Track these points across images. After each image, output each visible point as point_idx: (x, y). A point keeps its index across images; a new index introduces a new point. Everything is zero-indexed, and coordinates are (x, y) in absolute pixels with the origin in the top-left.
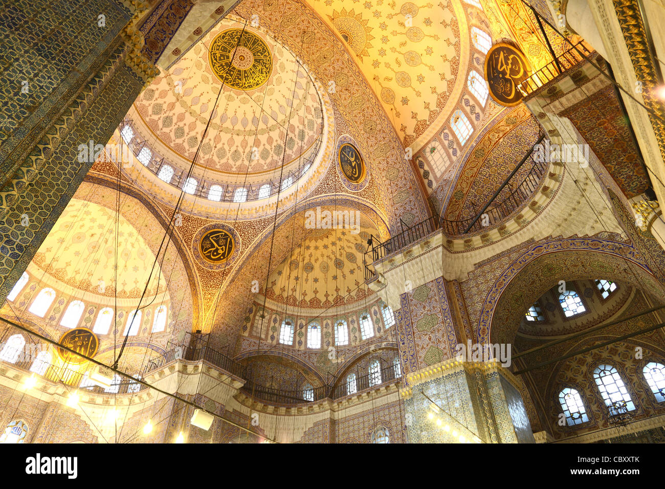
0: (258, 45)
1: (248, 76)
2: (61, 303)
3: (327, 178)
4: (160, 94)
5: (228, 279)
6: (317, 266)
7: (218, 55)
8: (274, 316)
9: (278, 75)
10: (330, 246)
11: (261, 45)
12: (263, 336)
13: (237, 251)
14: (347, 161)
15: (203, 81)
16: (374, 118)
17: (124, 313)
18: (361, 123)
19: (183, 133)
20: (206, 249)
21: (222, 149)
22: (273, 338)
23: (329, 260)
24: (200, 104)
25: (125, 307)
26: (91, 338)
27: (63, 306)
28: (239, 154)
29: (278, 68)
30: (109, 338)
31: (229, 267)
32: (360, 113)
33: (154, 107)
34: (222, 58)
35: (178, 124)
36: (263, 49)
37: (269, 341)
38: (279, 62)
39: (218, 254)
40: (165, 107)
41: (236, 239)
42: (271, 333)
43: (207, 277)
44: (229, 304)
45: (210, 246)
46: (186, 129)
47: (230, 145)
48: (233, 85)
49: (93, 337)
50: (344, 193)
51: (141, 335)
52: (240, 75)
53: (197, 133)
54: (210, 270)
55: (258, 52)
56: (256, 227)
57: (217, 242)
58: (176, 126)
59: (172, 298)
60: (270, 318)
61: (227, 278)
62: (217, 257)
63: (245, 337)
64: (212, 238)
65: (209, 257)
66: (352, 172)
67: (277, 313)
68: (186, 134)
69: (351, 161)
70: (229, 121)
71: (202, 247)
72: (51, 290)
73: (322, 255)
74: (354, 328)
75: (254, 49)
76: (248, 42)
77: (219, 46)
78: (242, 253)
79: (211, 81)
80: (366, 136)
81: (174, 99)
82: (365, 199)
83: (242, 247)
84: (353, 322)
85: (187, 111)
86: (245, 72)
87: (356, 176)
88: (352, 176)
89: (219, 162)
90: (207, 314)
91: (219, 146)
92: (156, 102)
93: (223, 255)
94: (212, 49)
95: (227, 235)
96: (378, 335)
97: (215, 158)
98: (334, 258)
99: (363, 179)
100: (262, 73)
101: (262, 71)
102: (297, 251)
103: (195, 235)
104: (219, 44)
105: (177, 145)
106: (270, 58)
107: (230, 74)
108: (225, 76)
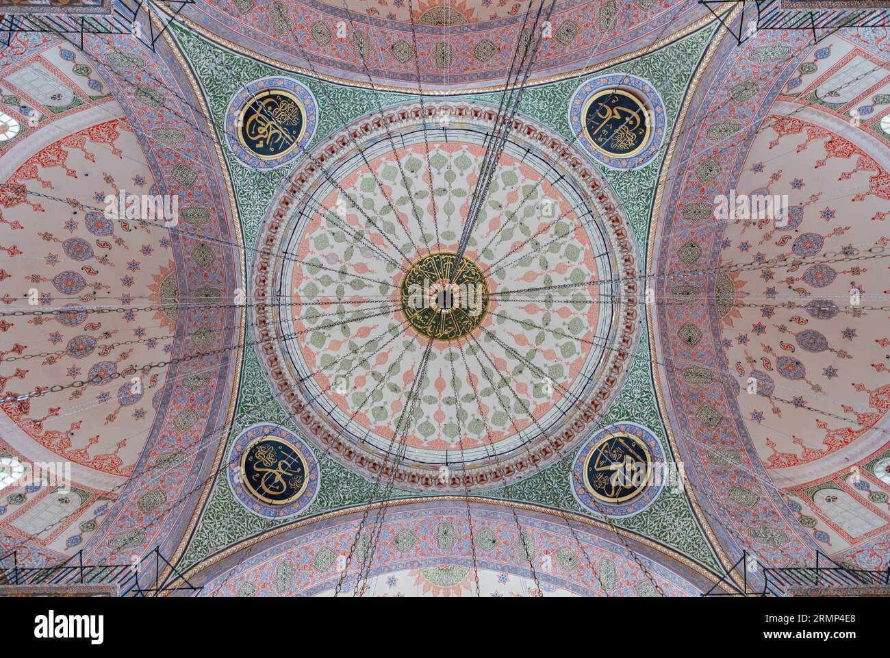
10: (770, 302)
24: (448, 385)
35: (442, 423)
53: (473, 415)
58: (442, 427)
75: (445, 272)
85: (440, 405)
94: (408, 317)
106: (467, 261)
107: (449, 325)
108: (446, 332)
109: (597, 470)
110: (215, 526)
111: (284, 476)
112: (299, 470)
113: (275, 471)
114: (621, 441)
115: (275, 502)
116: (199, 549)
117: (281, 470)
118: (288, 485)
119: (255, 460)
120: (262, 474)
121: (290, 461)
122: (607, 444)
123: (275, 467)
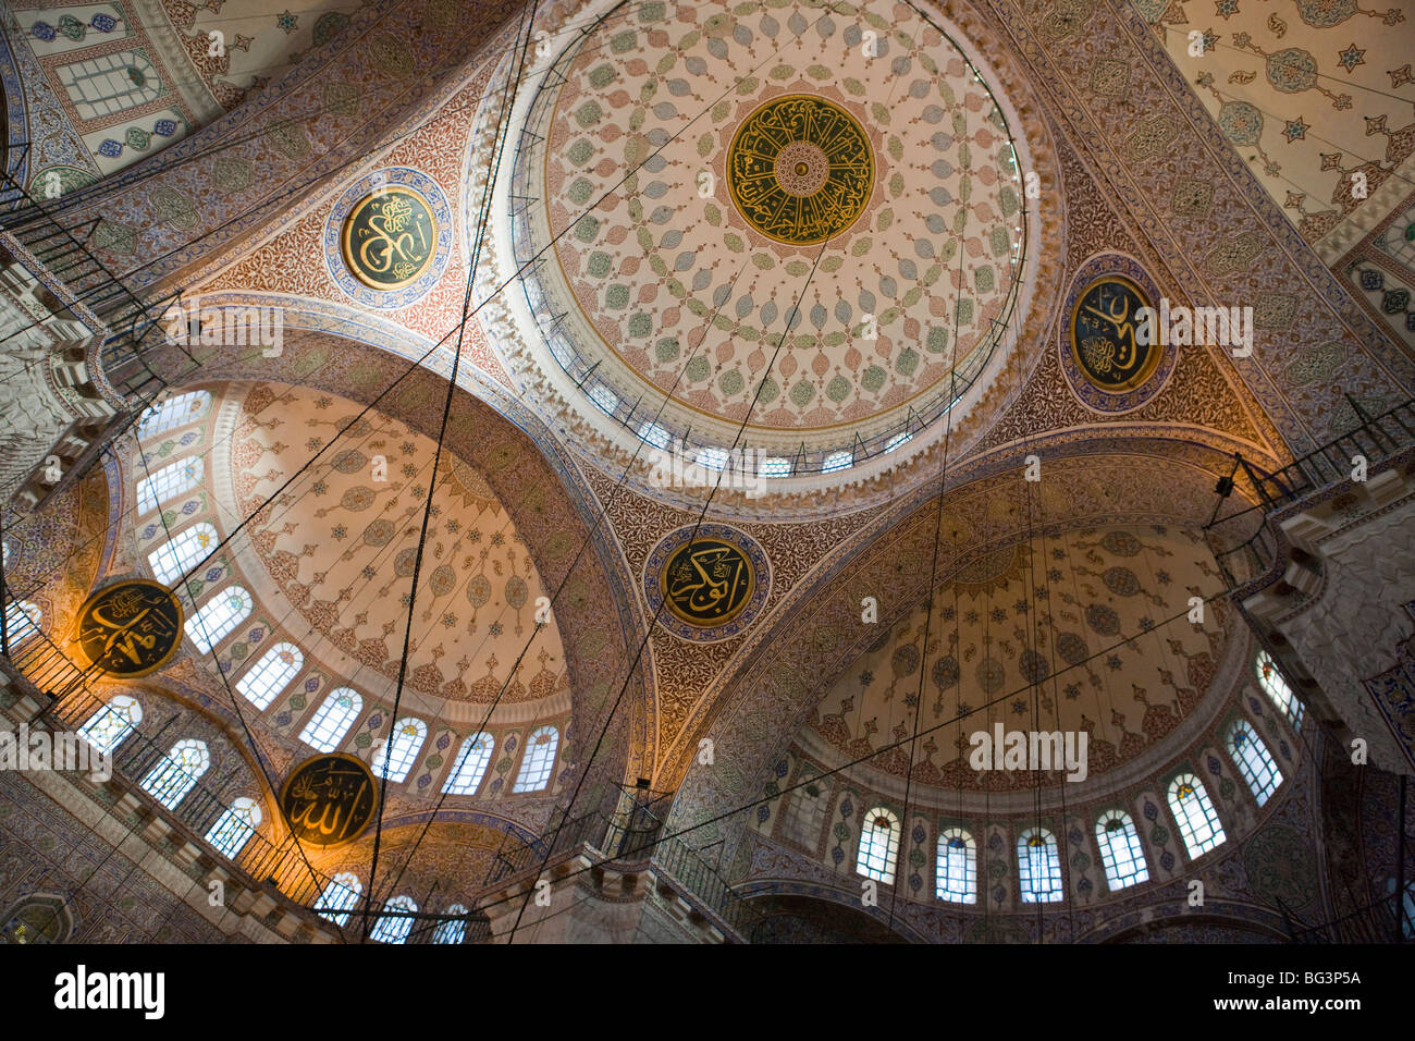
0: (843, 135)
1: (810, 212)
2: (312, 686)
3: (1028, 398)
4: (610, 234)
5: (732, 666)
6: (969, 669)
7: (749, 161)
8: (843, 796)
9: (884, 206)
10: (1011, 612)
11: (852, 134)
12: (813, 846)
13: (760, 597)
14: (1101, 327)
15: (707, 218)
16: (1206, 173)
17: (452, 736)
18: (1162, 190)
19: (648, 328)
20: (680, 585)
21: (735, 374)
22: (838, 855)
23: (1006, 656)
24: (694, 270)
25: (455, 723)
26: (364, 785)
27: (315, 694)
28: (775, 388)
29: (887, 189)
30: (405, 793)
31: (735, 636)
32: (1160, 163)
33: (592, 259)
34: (756, 168)
35: (641, 305)
36: (855, 145)
37: (829, 862)
38: (891, 172)
39: (709, 600)
40: (617, 263)
41: (760, 568)
42: (833, 841)
43: (674, 655)
44: (729, 733)
45: (689, 577)
46: (657, 321)
47: (754, 368)
48: (774, 232)
49: (369, 786)
50: (1085, 425)
51: (486, 796)
52: (793, 209)
53: (680, 333)
54: (685, 641)
55: (840, 153)
56: (816, 539)
57: (709, 569)
58: (635, 311)
59: (576, 704)
60: (833, 800)
61: (728, 664)
62: (705, 608)
63: (764, 838)
64: (696, 558)
65: (685, 606)
66: (1116, 358)
67: (852, 787)
68: (654, 332)
69: (1112, 327)
70: (756, 312)
71: (670, 579)
72: (295, 650)
73: (987, 640)
74: (1080, 855)
75: (833, 146)
76: (822, 126)
77: (754, 138)
78: (772, 602)
79: (725, 221)
80: (1180, 221)
81: (638, 252)
82: (1161, 423)
83: (775, 587)
84: (1076, 836)
85: (662, 281)
86: (806, 201)
87: (1129, 366)
88: (1114, 369)
89: (724, 401)
90: (668, 753)
91: (728, 366)
92: (599, 249)
93: (723, 603)
94: (737, 145)
95: (739, 555)
96: (1163, 875)
97: (717, 392)
98: (1019, 650)
99: (1150, 374)
100: (845, 203)
101: (845, 198)
102: (919, 618)
103: (654, 547)
104: (755, 134)
105: (633, 351)
106: (869, 165)
107: (769, 206)
108: (759, 209)
109: (694, 561)
110: (277, 259)
111: (395, 252)
112: (419, 258)
113: (390, 241)
114: (740, 566)
115: (363, 276)
116: (240, 277)
117: (398, 245)
118: (392, 268)
119: (379, 211)
120: (374, 234)
121: (417, 239)
122: (728, 550)
123: (395, 236)
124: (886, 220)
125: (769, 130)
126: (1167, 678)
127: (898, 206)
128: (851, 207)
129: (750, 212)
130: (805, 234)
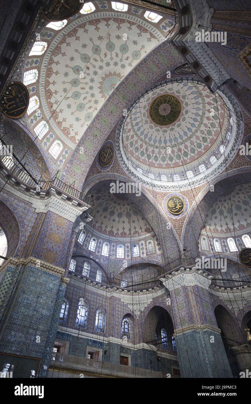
0: (173, 118)
1: (156, 113)
7: (166, 98)
9: (160, 129)
11: (173, 120)
13: (108, 168)
29: (164, 129)
34: (165, 100)
36: (171, 120)
38: (167, 129)
41: (111, 163)
48: (151, 107)
52: (156, 110)
55: (169, 117)
69: (177, 205)
75: (170, 115)
76: (174, 113)
77: (171, 99)
86: (158, 112)
94: (170, 96)
104: (172, 99)
106: (168, 124)
108: (156, 102)
109: (109, 150)
114: (111, 160)
122: (112, 155)
124: (158, 131)
125: (173, 102)
126: (118, 230)
127: (161, 133)
128: (158, 122)
129: (155, 101)
130: (152, 114)
